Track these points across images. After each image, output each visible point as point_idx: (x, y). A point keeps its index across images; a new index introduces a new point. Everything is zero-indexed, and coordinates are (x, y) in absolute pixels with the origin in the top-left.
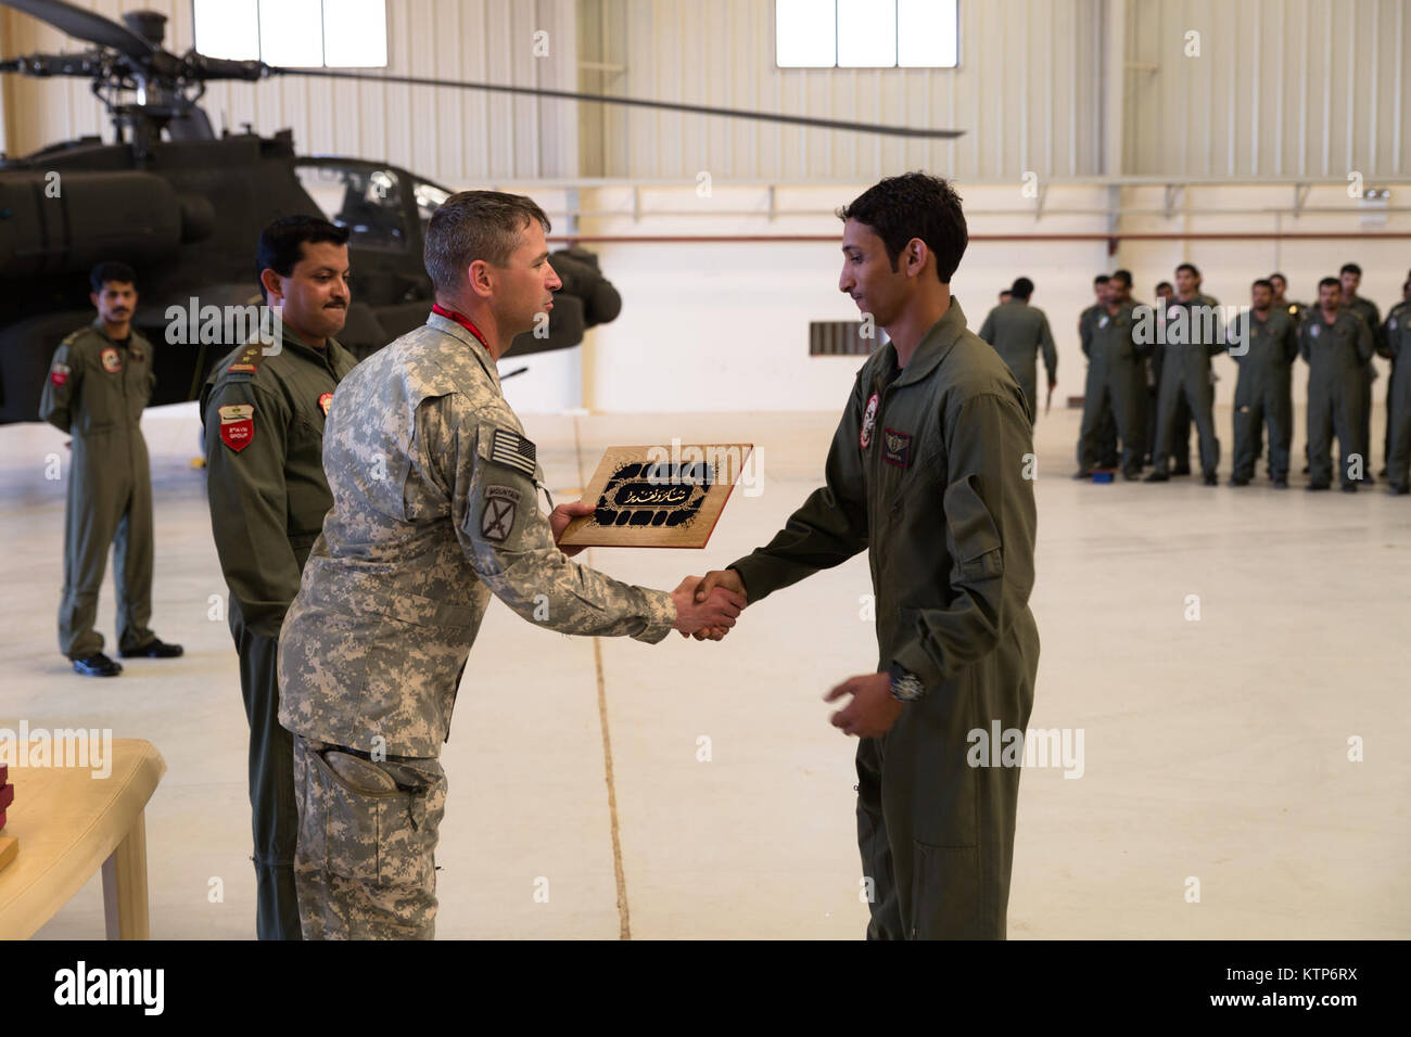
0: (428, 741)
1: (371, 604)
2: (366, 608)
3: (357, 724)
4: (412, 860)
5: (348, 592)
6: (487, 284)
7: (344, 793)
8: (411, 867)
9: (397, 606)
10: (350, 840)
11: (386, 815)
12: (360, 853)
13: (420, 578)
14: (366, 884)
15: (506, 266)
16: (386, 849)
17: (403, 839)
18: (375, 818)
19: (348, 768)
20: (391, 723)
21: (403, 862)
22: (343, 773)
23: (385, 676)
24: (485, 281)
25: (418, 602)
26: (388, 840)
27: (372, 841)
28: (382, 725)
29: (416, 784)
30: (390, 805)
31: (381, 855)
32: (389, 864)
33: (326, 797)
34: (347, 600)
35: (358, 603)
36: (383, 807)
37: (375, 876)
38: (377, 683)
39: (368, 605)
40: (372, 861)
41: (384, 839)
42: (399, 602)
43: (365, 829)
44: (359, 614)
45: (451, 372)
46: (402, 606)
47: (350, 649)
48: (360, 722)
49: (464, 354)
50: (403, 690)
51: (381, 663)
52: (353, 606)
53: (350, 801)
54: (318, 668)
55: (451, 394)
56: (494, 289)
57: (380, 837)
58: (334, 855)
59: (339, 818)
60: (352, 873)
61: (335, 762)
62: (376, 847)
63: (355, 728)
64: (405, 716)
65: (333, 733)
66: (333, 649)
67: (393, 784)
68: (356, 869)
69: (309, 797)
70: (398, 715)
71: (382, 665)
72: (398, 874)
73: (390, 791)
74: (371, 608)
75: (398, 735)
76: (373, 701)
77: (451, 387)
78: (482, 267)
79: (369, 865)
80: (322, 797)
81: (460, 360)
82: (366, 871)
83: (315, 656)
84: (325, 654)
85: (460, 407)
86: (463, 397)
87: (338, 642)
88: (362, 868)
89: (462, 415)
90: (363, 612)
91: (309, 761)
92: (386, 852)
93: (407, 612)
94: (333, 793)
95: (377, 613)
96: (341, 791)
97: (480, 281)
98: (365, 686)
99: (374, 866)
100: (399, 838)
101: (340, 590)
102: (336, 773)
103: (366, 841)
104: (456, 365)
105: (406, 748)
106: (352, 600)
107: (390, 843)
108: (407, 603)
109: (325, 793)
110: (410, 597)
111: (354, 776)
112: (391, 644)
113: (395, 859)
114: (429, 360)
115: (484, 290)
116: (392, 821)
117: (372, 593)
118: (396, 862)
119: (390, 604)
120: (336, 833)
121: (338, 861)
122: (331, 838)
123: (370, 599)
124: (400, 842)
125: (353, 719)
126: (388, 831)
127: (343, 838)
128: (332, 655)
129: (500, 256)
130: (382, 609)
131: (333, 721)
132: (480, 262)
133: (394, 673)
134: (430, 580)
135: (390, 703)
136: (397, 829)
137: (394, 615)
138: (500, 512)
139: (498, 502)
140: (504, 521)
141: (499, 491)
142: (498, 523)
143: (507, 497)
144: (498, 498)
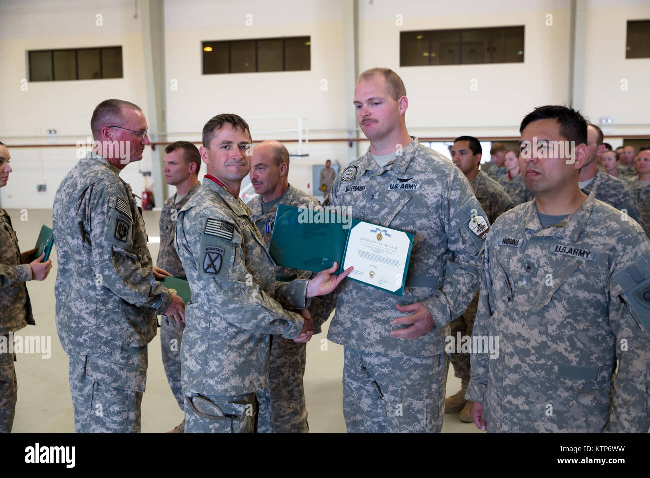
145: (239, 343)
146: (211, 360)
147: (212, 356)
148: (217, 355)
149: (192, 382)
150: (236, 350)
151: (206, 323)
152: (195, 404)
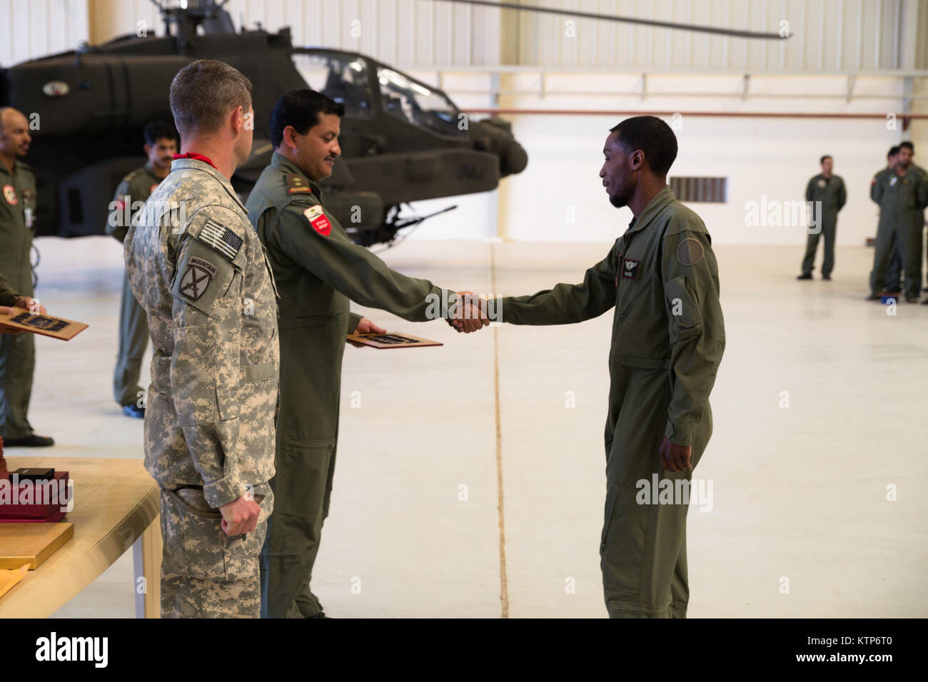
0: (256, 473)
4: (249, 561)
7: (196, 518)
8: (249, 566)
10: (203, 551)
12: (212, 559)
14: (216, 582)
16: (229, 554)
17: (241, 546)
18: (219, 533)
19: (194, 499)
21: (243, 562)
22: (192, 504)
26: (230, 548)
27: (219, 550)
31: (227, 559)
32: (233, 565)
33: (181, 523)
37: (223, 575)
40: (221, 564)
41: (227, 547)
43: (213, 542)
53: (200, 523)
54: (171, 432)
57: (224, 545)
58: (192, 564)
59: (193, 536)
60: (207, 575)
61: (184, 496)
62: (222, 554)
65: (184, 477)
68: (209, 572)
69: (168, 524)
72: (240, 571)
79: (218, 568)
82: (216, 572)
83: (170, 424)
86: (194, 201)
88: (213, 570)
91: (166, 498)
92: (230, 556)
94: (187, 519)
96: (193, 517)
99: (222, 568)
100: (237, 545)
103: (215, 551)
107: (232, 550)
109: (181, 520)
111: (199, 504)
113: (237, 561)
118: (238, 563)
120: (192, 548)
121: (196, 568)
122: (189, 552)
124: (239, 549)
126: (229, 541)
127: (198, 551)
131: (183, 467)
138: (197, 278)
139: (197, 270)
140: (198, 285)
141: (199, 262)
142: (193, 285)
143: (205, 268)
144: (197, 267)
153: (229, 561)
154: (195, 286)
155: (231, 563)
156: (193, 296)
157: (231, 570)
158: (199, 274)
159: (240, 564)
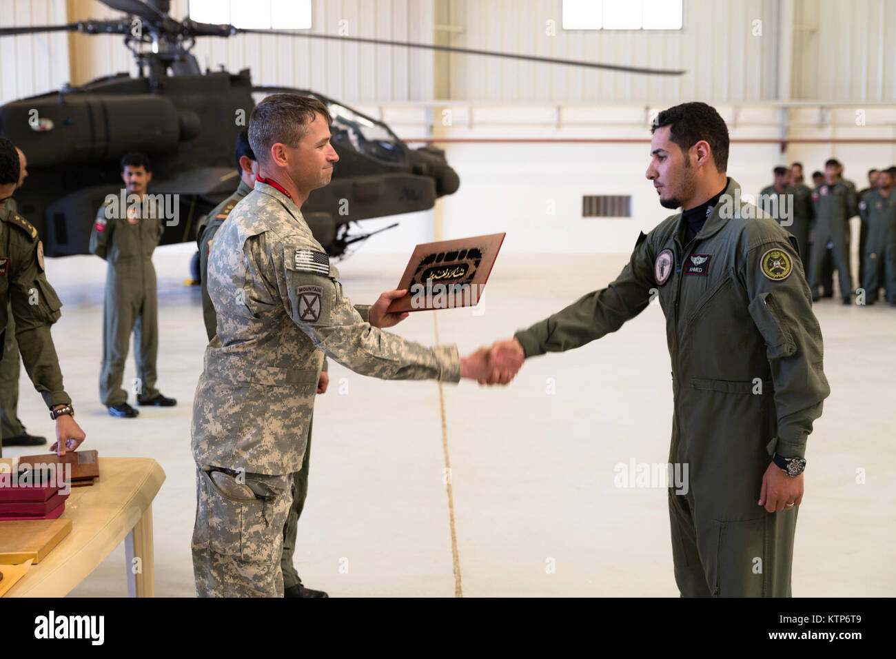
0: (280, 465)
1: (242, 376)
2: (240, 379)
3: (234, 454)
4: (265, 546)
5: (228, 370)
6: (285, 159)
7: (221, 499)
8: (264, 551)
9: (258, 375)
10: (224, 529)
11: (247, 515)
12: (230, 538)
13: (272, 356)
14: (235, 560)
15: (296, 147)
16: (247, 537)
17: (258, 531)
18: (240, 516)
19: (224, 482)
20: (255, 452)
21: (258, 546)
22: (220, 485)
23: (253, 423)
24: (282, 156)
25: (271, 372)
26: (248, 531)
27: (237, 531)
28: (250, 453)
29: (268, 495)
30: (250, 508)
31: (244, 540)
32: (249, 546)
33: (210, 501)
34: (228, 375)
35: (234, 376)
36: (245, 509)
37: (239, 554)
38: (248, 427)
39: (240, 377)
40: (237, 544)
41: (246, 530)
42: (259, 373)
43: (233, 522)
44: (235, 383)
45: (264, 218)
46: (261, 375)
47: (232, 406)
48: (236, 453)
49: (272, 204)
50: (264, 431)
51: (251, 414)
52: (231, 379)
53: (224, 504)
54: (211, 420)
55: (264, 233)
56: (289, 162)
57: (243, 528)
58: (214, 539)
59: (217, 514)
60: (225, 551)
61: (216, 478)
62: (240, 535)
63: (233, 456)
64: (265, 448)
65: (219, 460)
66: (221, 408)
67: (253, 494)
68: (227, 549)
69: (200, 501)
70: (260, 447)
71: (252, 416)
72: (255, 554)
73: (252, 499)
74: (242, 379)
75: (260, 461)
76: (245, 439)
77: (264, 228)
78: (280, 147)
79: (235, 547)
80: (207, 500)
81: (269, 209)
82: (233, 550)
83: (210, 412)
84: (215, 411)
85: (271, 240)
86: (272, 233)
87: (224, 403)
88: (231, 548)
89: (273, 245)
90: (238, 381)
91: (201, 477)
92: (247, 539)
93: (265, 379)
94: (214, 498)
95: (246, 382)
96: (219, 498)
97: (280, 156)
98: (241, 430)
99: (239, 548)
100: (255, 530)
101: (223, 369)
102: (216, 485)
103: (234, 531)
104: (267, 213)
105: (265, 469)
106: (231, 375)
107: (250, 533)
108: (264, 373)
109: (210, 498)
110: (266, 369)
111: (227, 488)
112: (257, 402)
113: (253, 544)
114: (251, 213)
115: (283, 162)
116: (251, 518)
117: (240, 369)
118: (254, 546)
119: (253, 375)
120: (215, 525)
121: (216, 543)
122: (212, 528)
123: (241, 373)
124: (256, 533)
125: (231, 451)
126: (249, 525)
127: (220, 528)
128: (219, 411)
129: (292, 140)
130: (249, 379)
131: (220, 452)
132: (280, 144)
133: (259, 420)
134: (279, 356)
135: (255, 439)
136: (255, 524)
137: (258, 381)
138: (310, 303)
139: (307, 297)
140: (313, 308)
141: (305, 289)
142: (310, 309)
143: (312, 291)
144: (306, 294)
145: (284, 409)
146: (247, 426)
147: (248, 420)
148: (254, 420)
149: (215, 452)
150: (280, 417)
151: (246, 375)
152: (216, 481)
153: (246, 543)
154: (311, 311)
155: (247, 545)
156: (313, 318)
157: (246, 551)
158: (310, 298)
159: (256, 548)
